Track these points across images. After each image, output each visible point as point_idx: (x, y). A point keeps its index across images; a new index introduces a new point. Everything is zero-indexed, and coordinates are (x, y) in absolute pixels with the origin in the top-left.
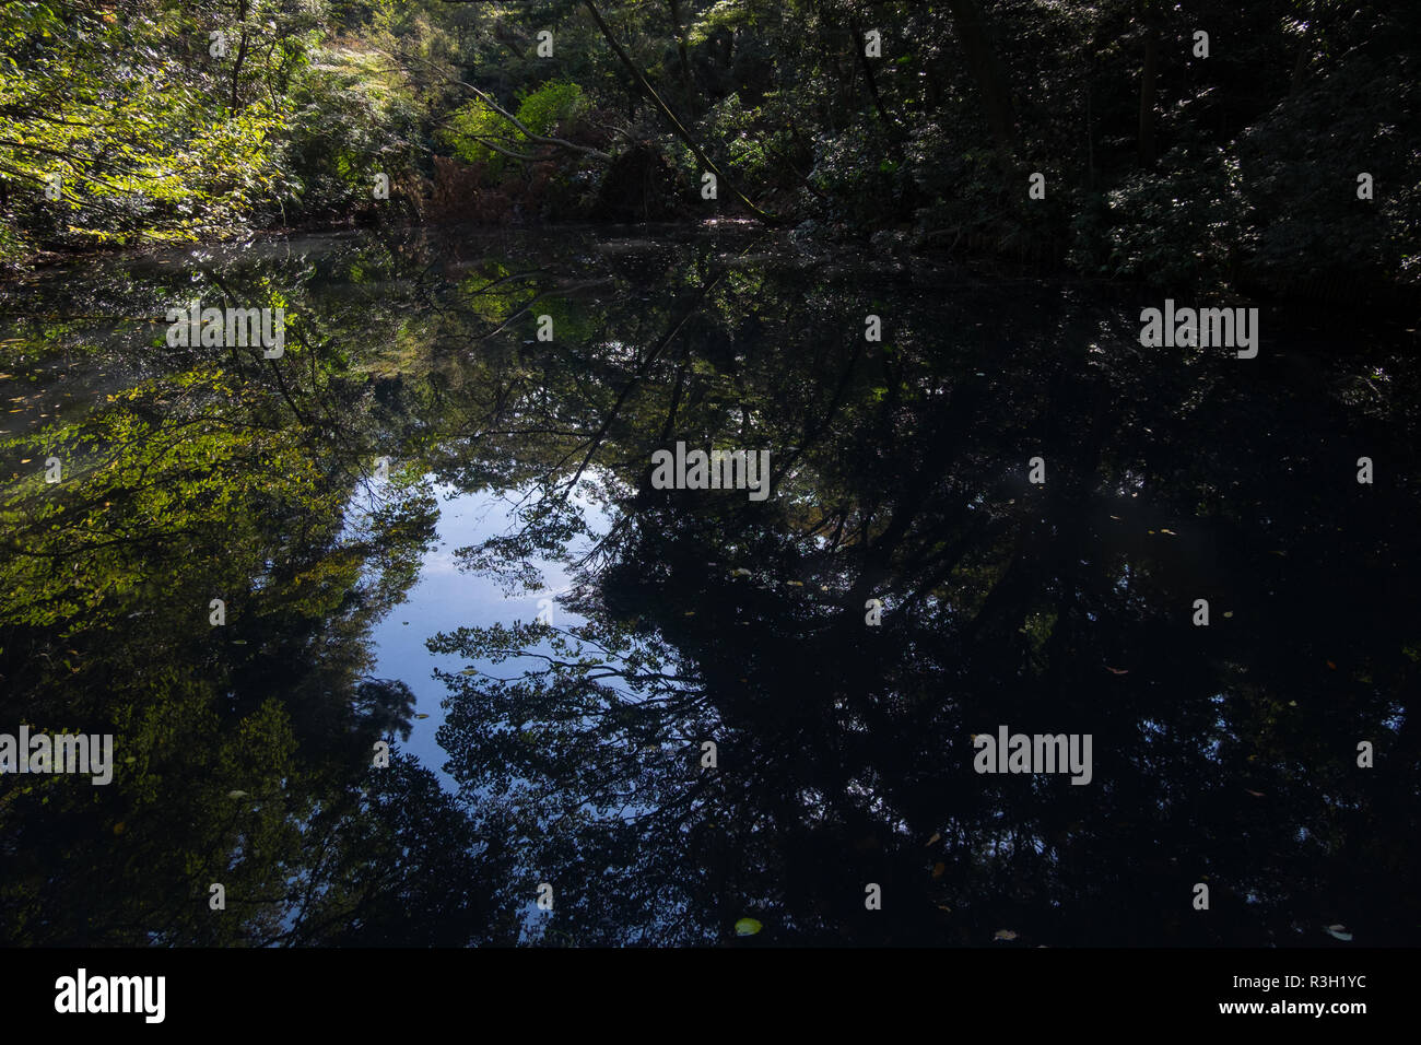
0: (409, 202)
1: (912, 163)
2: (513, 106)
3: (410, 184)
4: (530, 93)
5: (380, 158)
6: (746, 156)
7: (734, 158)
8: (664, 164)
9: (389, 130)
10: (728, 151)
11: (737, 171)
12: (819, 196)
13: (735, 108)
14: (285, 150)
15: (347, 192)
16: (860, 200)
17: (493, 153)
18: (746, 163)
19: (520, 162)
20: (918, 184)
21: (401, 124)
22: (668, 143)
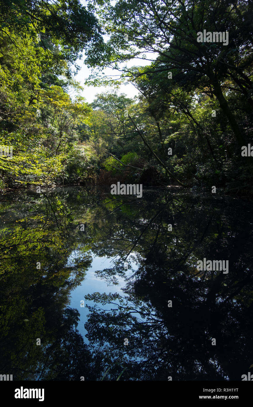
0: (93, 180)
1: (224, 171)
2: (120, 158)
3: (94, 176)
4: (124, 155)
5: (87, 170)
6: (178, 170)
7: (175, 171)
8: (157, 172)
9: (90, 163)
10: (174, 169)
11: (176, 174)
12: (198, 180)
13: (176, 158)
14: (66, 167)
15: (79, 177)
16: (210, 181)
17: (114, 169)
18: (178, 172)
19: (121, 171)
20: (226, 176)
21: (93, 162)
22: (158, 167)
